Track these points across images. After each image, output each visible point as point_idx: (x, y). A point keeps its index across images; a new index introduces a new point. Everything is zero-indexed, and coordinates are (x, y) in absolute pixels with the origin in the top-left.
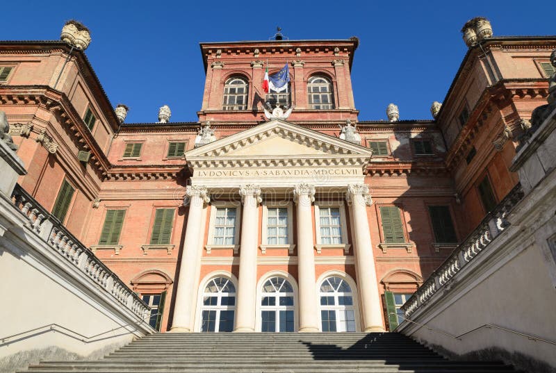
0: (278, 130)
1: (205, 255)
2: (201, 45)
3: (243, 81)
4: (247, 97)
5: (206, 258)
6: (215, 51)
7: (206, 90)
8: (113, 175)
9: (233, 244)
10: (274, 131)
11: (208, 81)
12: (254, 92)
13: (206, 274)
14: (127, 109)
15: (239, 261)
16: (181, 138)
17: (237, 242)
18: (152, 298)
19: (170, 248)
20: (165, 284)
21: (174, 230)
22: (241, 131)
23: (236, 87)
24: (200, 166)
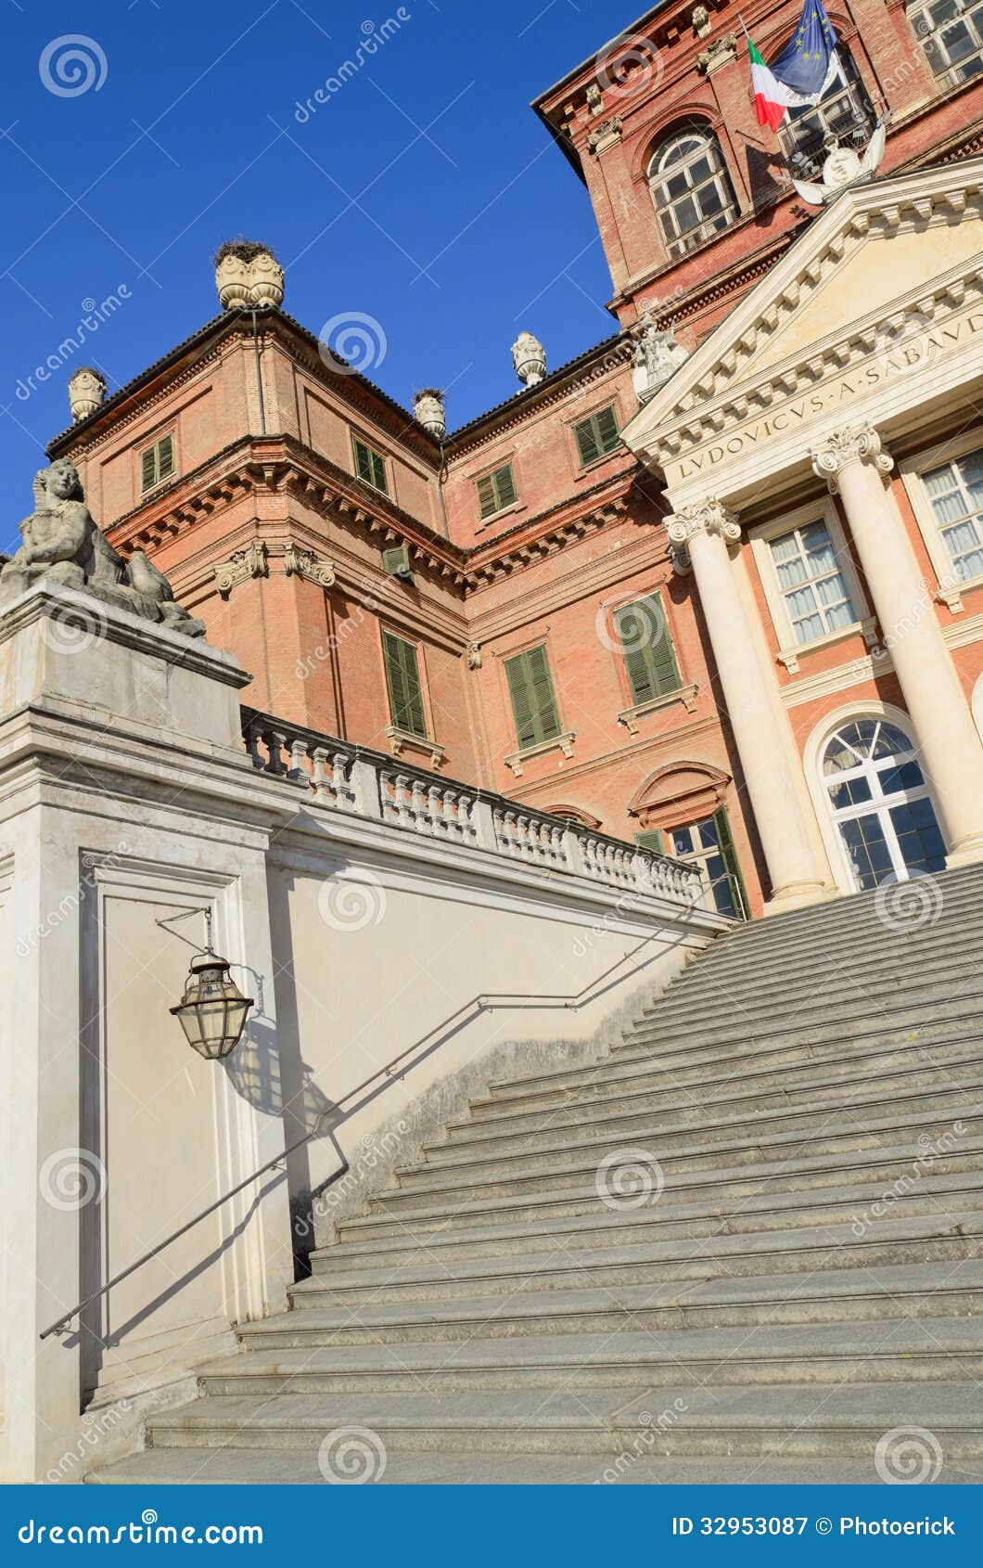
0: (860, 222)
1: (786, 679)
2: (536, 108)
3: (696, 138)
4: (727, 179)
5: (794, 687)
6: (579, 99)
7: (604, 230)
8: (480, 574)
9: (855, 620)
10: (853, 232)
11: (597, 199)
12: (742, 150)
13: (810, 727)
14: (436, 396)
15: (889, 661)
16: (595, 399)
17: (866, 612)
18: (694, 832)
19: (687, 694)
20: (711, 789)
21: (679, 646)
22: (746, 294)
23: (683, 167)
24: (675, 450)
